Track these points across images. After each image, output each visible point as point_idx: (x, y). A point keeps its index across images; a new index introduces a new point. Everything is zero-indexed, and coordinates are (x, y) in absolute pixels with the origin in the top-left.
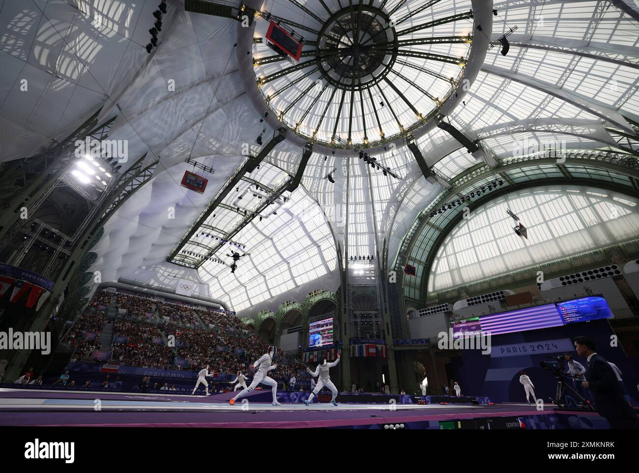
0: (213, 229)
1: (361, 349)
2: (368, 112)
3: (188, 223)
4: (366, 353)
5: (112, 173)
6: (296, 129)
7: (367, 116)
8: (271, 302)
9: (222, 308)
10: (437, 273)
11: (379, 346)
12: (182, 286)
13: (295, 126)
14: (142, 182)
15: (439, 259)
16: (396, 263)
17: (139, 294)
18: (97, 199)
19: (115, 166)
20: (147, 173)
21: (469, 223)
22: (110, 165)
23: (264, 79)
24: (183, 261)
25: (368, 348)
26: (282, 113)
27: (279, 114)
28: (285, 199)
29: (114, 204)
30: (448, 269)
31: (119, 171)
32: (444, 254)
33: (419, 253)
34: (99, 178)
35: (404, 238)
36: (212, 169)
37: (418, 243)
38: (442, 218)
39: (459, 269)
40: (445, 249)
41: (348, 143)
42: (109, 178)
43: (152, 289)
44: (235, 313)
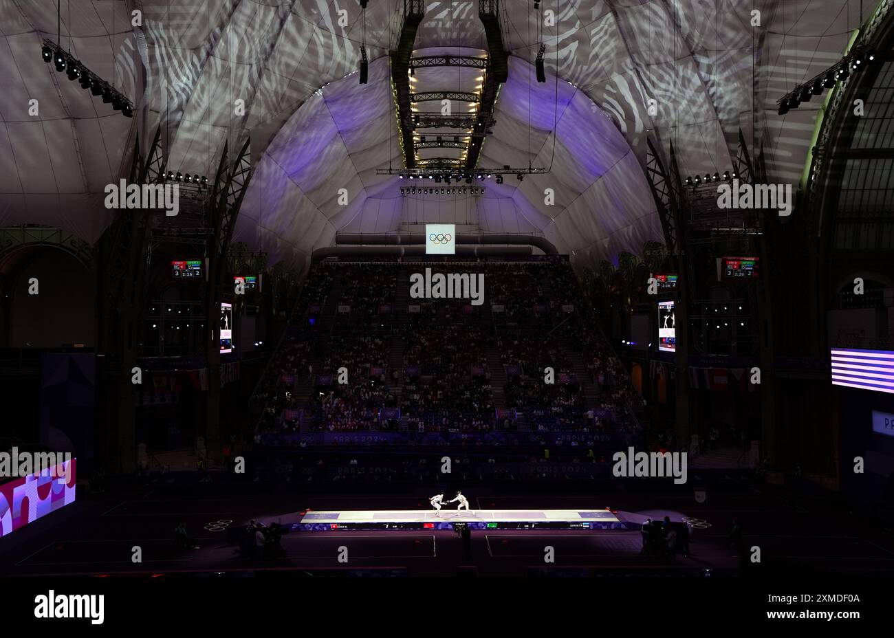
1: (701, 375)
4: (710, 384)
9: (537, 251)
11: (738, 372)
17: (376, 257)
25: (712, 374)
43: (395, 243)
44: (566, 257)
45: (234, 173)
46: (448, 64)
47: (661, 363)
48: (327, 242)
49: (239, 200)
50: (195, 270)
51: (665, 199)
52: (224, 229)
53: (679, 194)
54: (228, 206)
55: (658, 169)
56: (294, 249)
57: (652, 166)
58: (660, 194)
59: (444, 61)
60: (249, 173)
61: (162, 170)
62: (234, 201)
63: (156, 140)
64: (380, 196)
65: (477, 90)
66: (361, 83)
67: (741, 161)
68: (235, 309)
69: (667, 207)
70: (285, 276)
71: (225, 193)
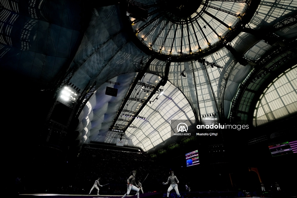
0: (128, 111)
2: (197, 30)
3: (116, 111)
5: (77, 93)
6: (160, 52)
7: (197, 33)
8: (164, 145)
9: (139, 150)
10: (257, 117)
12: (118, 141)
13: (159, 50)
14: (91, 95)
15: (257, 109)
16: (230, 115)
18: (73, 107)
19: (78, 90)
21: (275, 84)
22: (76, 90)
23: (138, 30)
24: (117, 129)
26: (151, 45)
27: (150, 46)
28: (161, 90)
29: (80, 108)
30: (264, 114)
31: (80, 92)
32: (260, 105)
33: (243, 107)
34: (72, 97)
35: (232, 101)
36: (119, 83)
37: (242, 102)
38: (255, 85)
39: (271, 112)
40: (260, 103)
41: (190, 53)
42: (76, 96)
44: (146, 152)
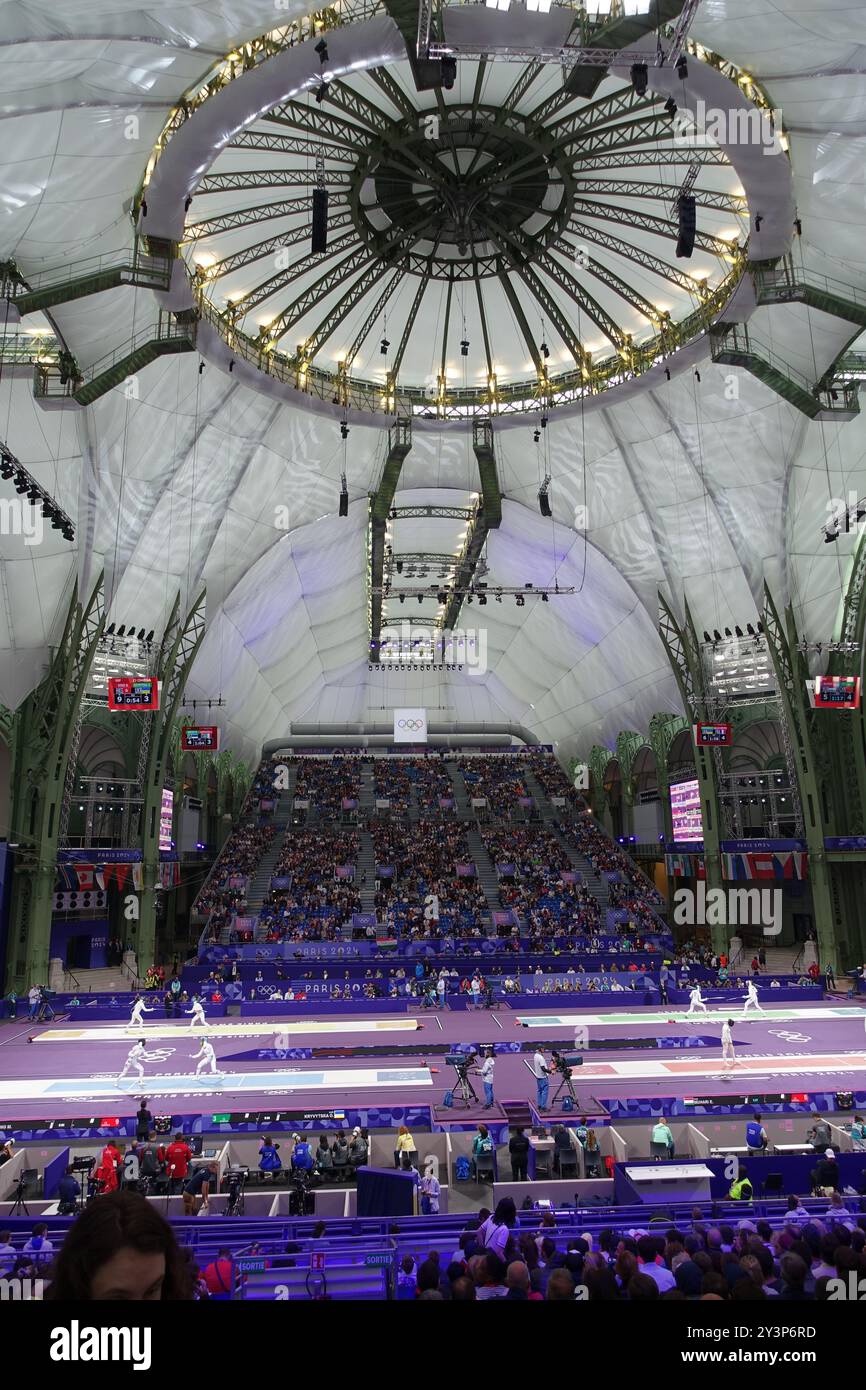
1: (738, 861)
4: (752, 872)
9: (516, 741)
11: (783, 857)
12: (402, 723)
14: (195, 641)
17: (336, 749)
19: (145, 638)
20: (197, 620)
25: (753, 860)
35: (855, 550)
43: (356, 733)
44: (550, 748)
45: (185, 628)
46: (429, 515)
47: (680, 855)
48: (281, 732)
49: (189, 662)
50: (144, 695)
51: (681, 660)
52: (170, 696)
53: (697, 653)
54: (175, 667)
55: (671, 625)
56: (244, 739)
57: (665, 621)
58: (674, 654)
59: (425, 512)
60: (203, 630)
61: (103, 619)
62: (183, 662)
63: (98, 586)
64: (339, 683)
65: (458, 551)
66: (341, 515)
67: (767, 612)
68: (177, 800)
69: (683, 668)
70: (232, 770)
71: (173, 652)
